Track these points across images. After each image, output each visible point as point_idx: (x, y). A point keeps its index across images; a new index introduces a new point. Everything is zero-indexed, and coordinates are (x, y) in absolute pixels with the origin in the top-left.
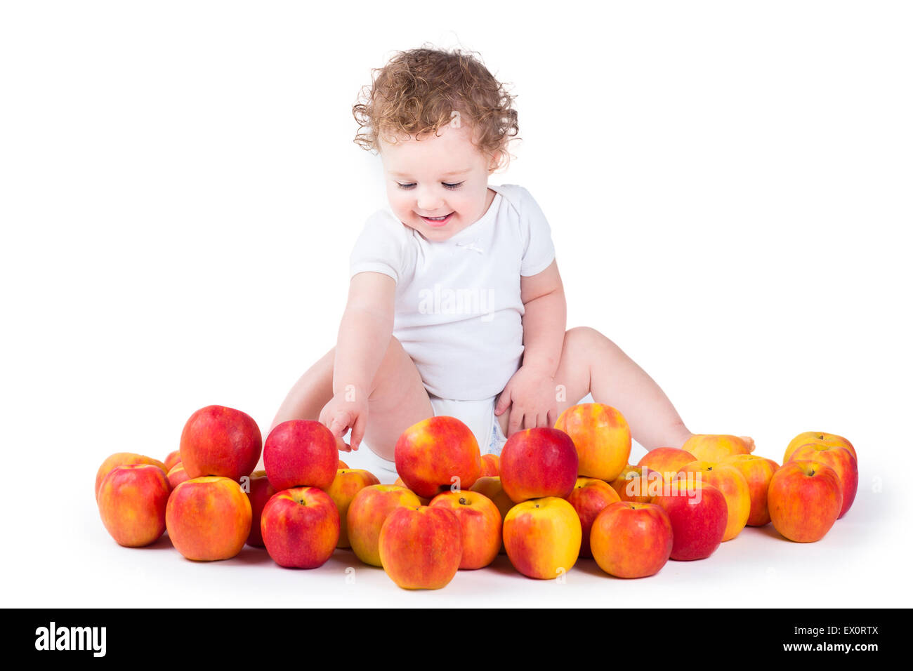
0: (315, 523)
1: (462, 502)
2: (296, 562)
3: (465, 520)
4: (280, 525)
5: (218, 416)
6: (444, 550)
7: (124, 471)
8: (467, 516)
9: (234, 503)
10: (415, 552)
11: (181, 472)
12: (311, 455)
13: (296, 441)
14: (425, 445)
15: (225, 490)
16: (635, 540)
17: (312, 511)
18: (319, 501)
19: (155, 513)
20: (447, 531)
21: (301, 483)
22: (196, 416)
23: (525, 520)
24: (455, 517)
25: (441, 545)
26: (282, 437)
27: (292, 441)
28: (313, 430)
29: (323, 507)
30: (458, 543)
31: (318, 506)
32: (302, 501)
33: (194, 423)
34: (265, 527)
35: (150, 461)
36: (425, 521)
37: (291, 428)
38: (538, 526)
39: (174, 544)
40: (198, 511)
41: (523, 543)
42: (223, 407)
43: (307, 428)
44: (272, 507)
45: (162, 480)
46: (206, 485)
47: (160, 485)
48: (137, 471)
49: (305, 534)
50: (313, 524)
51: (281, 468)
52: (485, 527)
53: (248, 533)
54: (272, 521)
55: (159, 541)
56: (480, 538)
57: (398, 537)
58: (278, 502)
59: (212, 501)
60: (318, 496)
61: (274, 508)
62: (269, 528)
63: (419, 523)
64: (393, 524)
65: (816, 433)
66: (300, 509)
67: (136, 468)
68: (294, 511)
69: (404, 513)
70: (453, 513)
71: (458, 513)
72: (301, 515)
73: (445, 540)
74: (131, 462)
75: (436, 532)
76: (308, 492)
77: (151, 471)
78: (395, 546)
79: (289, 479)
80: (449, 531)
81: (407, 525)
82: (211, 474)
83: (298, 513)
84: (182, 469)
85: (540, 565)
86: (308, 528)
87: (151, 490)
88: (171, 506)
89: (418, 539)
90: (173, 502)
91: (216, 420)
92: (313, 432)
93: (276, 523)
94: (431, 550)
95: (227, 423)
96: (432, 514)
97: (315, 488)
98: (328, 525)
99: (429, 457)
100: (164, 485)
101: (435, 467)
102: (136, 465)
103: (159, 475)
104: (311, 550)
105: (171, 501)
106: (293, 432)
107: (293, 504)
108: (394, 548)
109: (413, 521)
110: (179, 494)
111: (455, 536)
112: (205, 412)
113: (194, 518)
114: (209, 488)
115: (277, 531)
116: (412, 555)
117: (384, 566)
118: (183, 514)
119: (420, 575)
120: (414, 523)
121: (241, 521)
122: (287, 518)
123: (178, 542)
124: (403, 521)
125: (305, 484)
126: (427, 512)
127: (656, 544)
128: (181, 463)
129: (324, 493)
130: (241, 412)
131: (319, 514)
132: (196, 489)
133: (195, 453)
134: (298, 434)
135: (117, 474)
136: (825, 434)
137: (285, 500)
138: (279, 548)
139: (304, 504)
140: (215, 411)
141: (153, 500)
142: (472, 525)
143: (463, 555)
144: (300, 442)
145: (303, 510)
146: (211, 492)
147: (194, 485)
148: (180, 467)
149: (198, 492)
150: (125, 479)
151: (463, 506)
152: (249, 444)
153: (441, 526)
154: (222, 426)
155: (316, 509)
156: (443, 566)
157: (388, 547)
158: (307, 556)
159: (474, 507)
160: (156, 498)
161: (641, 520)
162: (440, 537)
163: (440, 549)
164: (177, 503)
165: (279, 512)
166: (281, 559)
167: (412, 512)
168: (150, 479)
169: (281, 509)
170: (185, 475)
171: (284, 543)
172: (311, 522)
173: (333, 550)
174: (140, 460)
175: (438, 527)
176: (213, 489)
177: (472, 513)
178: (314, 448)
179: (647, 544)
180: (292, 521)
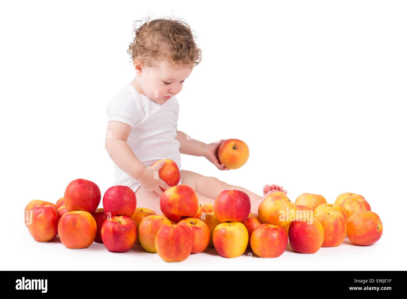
0: (126, 232)
1: (191, 223)
2: (117, 250)
3: (194, 231)
4: (110, 233)
5: (81, 184)
6: (185, 244)
7: (39, 208)
8: (195, 230)
9: (89, 222)
10: (172, 245)
11: (64, 209)
12: (125, 201)
13: (118, 195)
14: (175, 199)
15: (85, 217)
16: (272, 242)
17: (124, 227)
18: (128, 222)
19: (53, 226)
20: (186, 236)
21: (119, 214)
22: (72, 183)
23: (223, 231)
24: (190, 229)
25: (183, 242)
26: (112, 193)
27: (116, 195)
28: (126, 190)
29: (130, 225)
30: (191, 241)
31: (127, 224)
32: (120, 222)
33: (71, 186)
34: (103, 234)
35: (49, 204)
36: (176, 231)
37: (116, 189)
38: (228, 234)
39: (62, 241)
40: (73, 227)
41: (221, 241)
42: (84, 180)
43: (123, 189)
44: (106, 224)
45: (56, 212)
46: (76, 215)
47: (55, 214)
48: (44, 208)
49: (121, 237)
50: (125, 233)
51: (111, 206)
52: (203, 234)
53: (95, 236)
54: (106, 231)
55: (55, 239)
56: (201, 239)
57: (164, 238)
58: (109, 222)
59: (79, 222)
60: (127, 219)
61: (107, 225)
62: (105, 234)
63: (174, 232)
64: (162, 232)
65: (349, 193)
66: (119, 226)
67: (44, 206)
68: (116, 226)
69: (166, 227)
70: (188, 228)
71: (191, 228)
72: (120, 228)
73: (185, 240)
74: (41, 204)
75: (181, 236)
76: (123, 218)
77: (51, 208)
78: (162, 242)
79: (114, 212)
80: (187, 236)
81: (168, 233)
82: (78, 209)
83: (119, 227)
84: (65, 207)
85: (228, 251)
86: (123, 234)
87: (51, 216)
88: (60, 224)
89: (173, 239)
90: (62, 221)
91: (81, 185)
92: (126, 191)
93: (108, 232)
94: (179, 244)
95: (86, 186)
96: (179, 228)
97: (126, 216)
98: (131, 233)
99: (177, 204)
100: (57, 214)
101: (180, 209)
102: (44, 205)
103: (55, 210)
104: (124, 244)
105: (60, 222)
106: (116, 191)
107: (116, 223)
108: (162, 243)
109: (171, 231)
110: (64, 219)
111: (190, 238)
112: (76, 181)
113: (71, 229)
114: (78, 216)
115: (109, 235)
116: (170, 246)
117: (157, 251)
118: (66, 228)
119: (174, 255)
120: (171, 232)
121: (92, 231)
122: (113, 230)
123: (63, 240)
124: (166, 231)
125: (121, 214)
126: (177, 227)
127: (281, 244)
128: (64, 204)
129: (130, 219)
130: (92, 182)
131: (127, 228)
132: (72, 216)
133: (71, 200)
134: (119, 192)
135: (36, 209)
136: (352, 193)
137: (112, 222)
138: (109, 243)
139: (121, 223)
140: (80, 181)
141: (52, 221)
142: (197, 234)
143: (193, 247)
144: (120, 195)
145: (120, 226)
146: (79, 218)
147: (71, 214)
148: (63, 206)
149: (73, 218)
150: (39, 212)
151: (192, 225)
152: (96, 196)
153: (183, 234)
154: (83, 188)
155: (126, 226)
156: (184, 251)
157: (159, 243)
158: (122, 247)
159: (198, 225)
160: (53, 220)
161: (274, 233)
162: (183, 239)
163: (183, 244)
164: (64, 223)
165: (110, 227)
166: (110, 248)
167: (170, 227)
168: (51, 212)
169: (111, 226)
170: (66, 210)
171: (112, 241)
172: (124, 232)
173: (133, 244)
174: (45, 203)
175: (182, 234)
176: (80, 216)
177: (197, 228)
178: (126, 198)
179: (277, 243)
180: (116, 231)
